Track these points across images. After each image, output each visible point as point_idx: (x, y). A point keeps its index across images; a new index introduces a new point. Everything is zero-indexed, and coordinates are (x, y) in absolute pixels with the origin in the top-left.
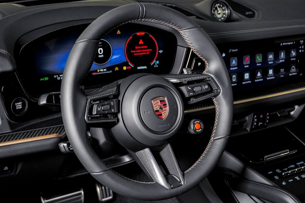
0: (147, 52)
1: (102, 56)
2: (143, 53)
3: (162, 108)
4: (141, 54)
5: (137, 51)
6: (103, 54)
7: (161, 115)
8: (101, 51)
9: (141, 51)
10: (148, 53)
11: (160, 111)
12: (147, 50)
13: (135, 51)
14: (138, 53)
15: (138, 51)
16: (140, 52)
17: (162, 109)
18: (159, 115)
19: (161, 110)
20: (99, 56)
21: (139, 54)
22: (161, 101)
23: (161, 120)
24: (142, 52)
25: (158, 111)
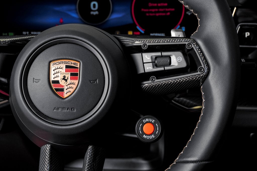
0: (166, 12)
1: (97, 13)
2: (161, 14)
3: (66, 78)
4: (157, 15)
5: (150, 10)
6: (97, 10)
7: (62, 90)
8: (94, 6)
9: (157, 10)
10: (169, 14)
11: (62, 83)
12: (167, 10)
13: (147, 10)
14: (152, 12)
15: (153, 10)
16: (155, 12)
17: (66, 80)
18: (57, 90)
19: (64, 81)
20: (92, 13)
21: (154, 14)
22: (67, 67)
23: (60, 100)
24: (158, 12)
25: (57, 82)
